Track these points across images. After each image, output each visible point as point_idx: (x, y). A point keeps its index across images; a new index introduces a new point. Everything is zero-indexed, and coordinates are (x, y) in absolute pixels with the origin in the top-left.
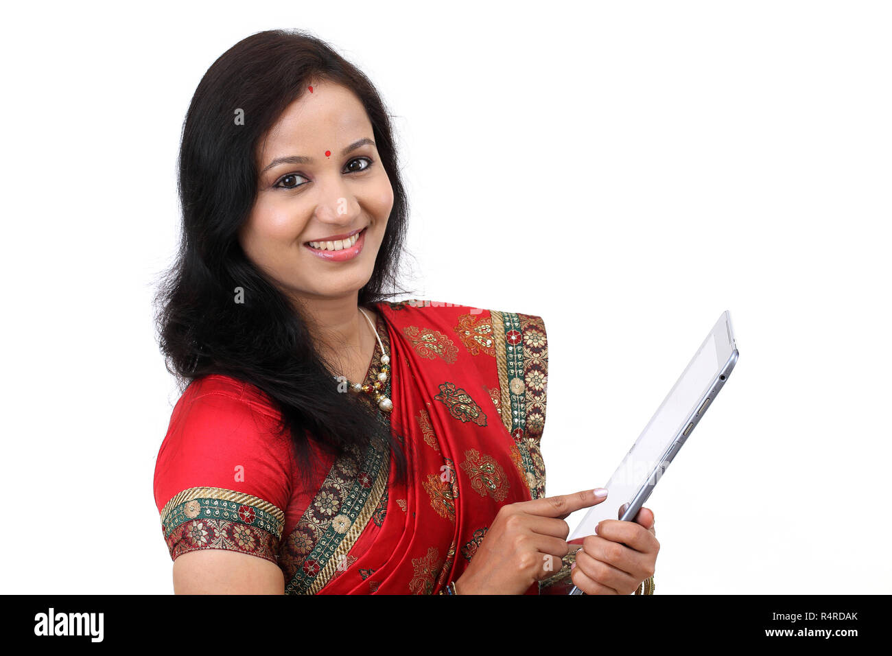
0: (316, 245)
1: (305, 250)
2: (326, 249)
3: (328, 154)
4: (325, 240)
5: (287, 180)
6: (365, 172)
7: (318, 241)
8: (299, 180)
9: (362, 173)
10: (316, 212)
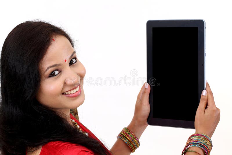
0: (67, 93)
1: (63, 96)
2: (71, 94)
3: (65, 61)
4: (70, 91)
5: (52, 74)
6: (76, 64)
7: (67, 91)
8: (57, 72)
9: (75, 64)
10: (66, 82)
